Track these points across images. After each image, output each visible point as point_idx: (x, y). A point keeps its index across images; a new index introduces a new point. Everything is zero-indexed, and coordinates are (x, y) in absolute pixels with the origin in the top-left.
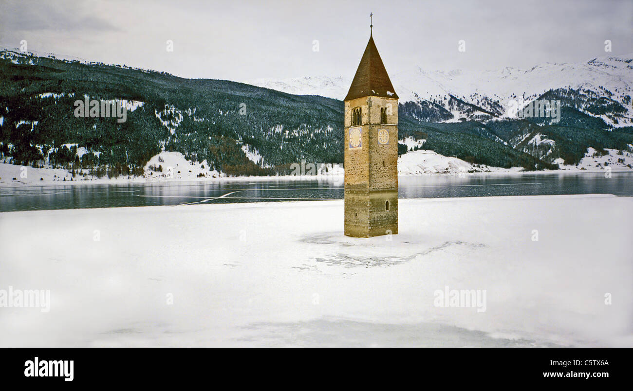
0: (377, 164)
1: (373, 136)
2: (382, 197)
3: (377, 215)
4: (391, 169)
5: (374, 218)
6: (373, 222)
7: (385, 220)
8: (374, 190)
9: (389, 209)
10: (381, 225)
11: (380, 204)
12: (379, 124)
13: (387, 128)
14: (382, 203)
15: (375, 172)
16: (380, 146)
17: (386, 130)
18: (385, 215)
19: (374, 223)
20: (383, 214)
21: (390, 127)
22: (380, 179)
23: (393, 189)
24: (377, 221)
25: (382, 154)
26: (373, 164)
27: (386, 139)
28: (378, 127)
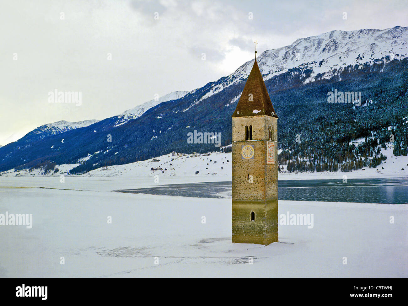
0: (241, 177)
1: (236, 152)
2: (246, 207)
3: (241, 224)
4: (257, 181)
5: (238, 226)
6: (237, 229)
7: (250, 229)
8: (237, 201)
9: (255, 220)
10: (246, 233)
11: (244, 214)
12: (242, 141)
13: (252, 144)
14: (246, 213)
15: (239, 185)
16: (244, 161)
17: (250, 146)
18: (250, 224)
19: (238, 231)
20: (247, 223)
21: (255, 143)
22: (245, 190)
23: (259, 201)
24: (241, 229)
25: (246, 168)
26: (236, 177)
27: (251, 154)
28: (241, 144)
